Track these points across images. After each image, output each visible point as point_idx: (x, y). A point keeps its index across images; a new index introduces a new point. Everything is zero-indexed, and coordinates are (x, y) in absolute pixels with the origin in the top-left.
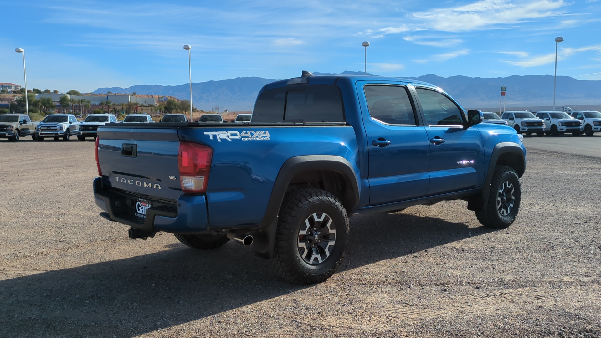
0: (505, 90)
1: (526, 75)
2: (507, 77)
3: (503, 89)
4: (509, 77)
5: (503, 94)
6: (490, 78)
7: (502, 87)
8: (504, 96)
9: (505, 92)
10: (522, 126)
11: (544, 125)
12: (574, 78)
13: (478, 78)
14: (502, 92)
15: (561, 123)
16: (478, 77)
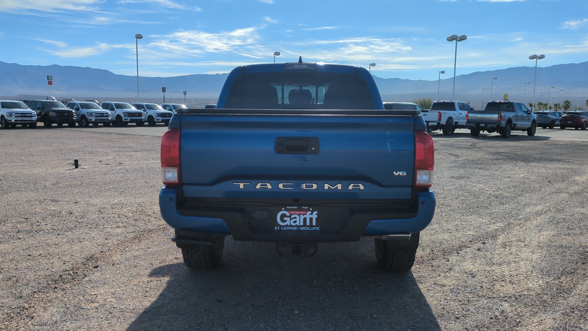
0: (52, 80)
1: (67, 65)
2: (47, 66)
3: (49, 78)
4: (49, 66)
5: (50, 83)
6: (29, 65)
7: (48, 76)
8: (51, 85)
9: (52, 82)
10: (124, 116)
11: (142, 115)
12: (113, 72)
13: (15, 65)
14: (49, 81)
15: (157, 114)
16: (16, 63)
